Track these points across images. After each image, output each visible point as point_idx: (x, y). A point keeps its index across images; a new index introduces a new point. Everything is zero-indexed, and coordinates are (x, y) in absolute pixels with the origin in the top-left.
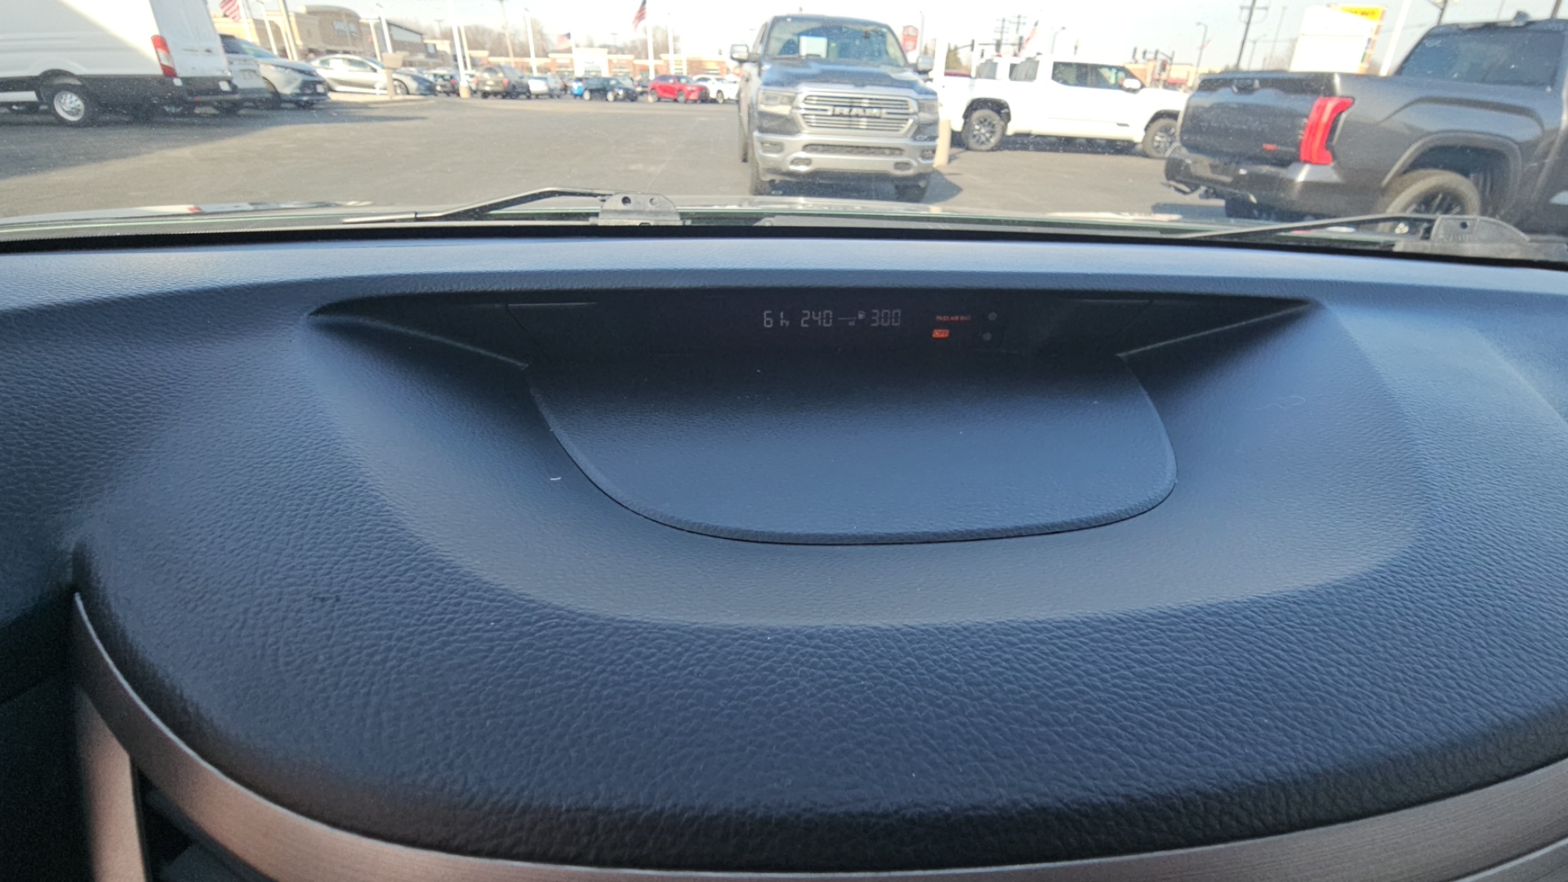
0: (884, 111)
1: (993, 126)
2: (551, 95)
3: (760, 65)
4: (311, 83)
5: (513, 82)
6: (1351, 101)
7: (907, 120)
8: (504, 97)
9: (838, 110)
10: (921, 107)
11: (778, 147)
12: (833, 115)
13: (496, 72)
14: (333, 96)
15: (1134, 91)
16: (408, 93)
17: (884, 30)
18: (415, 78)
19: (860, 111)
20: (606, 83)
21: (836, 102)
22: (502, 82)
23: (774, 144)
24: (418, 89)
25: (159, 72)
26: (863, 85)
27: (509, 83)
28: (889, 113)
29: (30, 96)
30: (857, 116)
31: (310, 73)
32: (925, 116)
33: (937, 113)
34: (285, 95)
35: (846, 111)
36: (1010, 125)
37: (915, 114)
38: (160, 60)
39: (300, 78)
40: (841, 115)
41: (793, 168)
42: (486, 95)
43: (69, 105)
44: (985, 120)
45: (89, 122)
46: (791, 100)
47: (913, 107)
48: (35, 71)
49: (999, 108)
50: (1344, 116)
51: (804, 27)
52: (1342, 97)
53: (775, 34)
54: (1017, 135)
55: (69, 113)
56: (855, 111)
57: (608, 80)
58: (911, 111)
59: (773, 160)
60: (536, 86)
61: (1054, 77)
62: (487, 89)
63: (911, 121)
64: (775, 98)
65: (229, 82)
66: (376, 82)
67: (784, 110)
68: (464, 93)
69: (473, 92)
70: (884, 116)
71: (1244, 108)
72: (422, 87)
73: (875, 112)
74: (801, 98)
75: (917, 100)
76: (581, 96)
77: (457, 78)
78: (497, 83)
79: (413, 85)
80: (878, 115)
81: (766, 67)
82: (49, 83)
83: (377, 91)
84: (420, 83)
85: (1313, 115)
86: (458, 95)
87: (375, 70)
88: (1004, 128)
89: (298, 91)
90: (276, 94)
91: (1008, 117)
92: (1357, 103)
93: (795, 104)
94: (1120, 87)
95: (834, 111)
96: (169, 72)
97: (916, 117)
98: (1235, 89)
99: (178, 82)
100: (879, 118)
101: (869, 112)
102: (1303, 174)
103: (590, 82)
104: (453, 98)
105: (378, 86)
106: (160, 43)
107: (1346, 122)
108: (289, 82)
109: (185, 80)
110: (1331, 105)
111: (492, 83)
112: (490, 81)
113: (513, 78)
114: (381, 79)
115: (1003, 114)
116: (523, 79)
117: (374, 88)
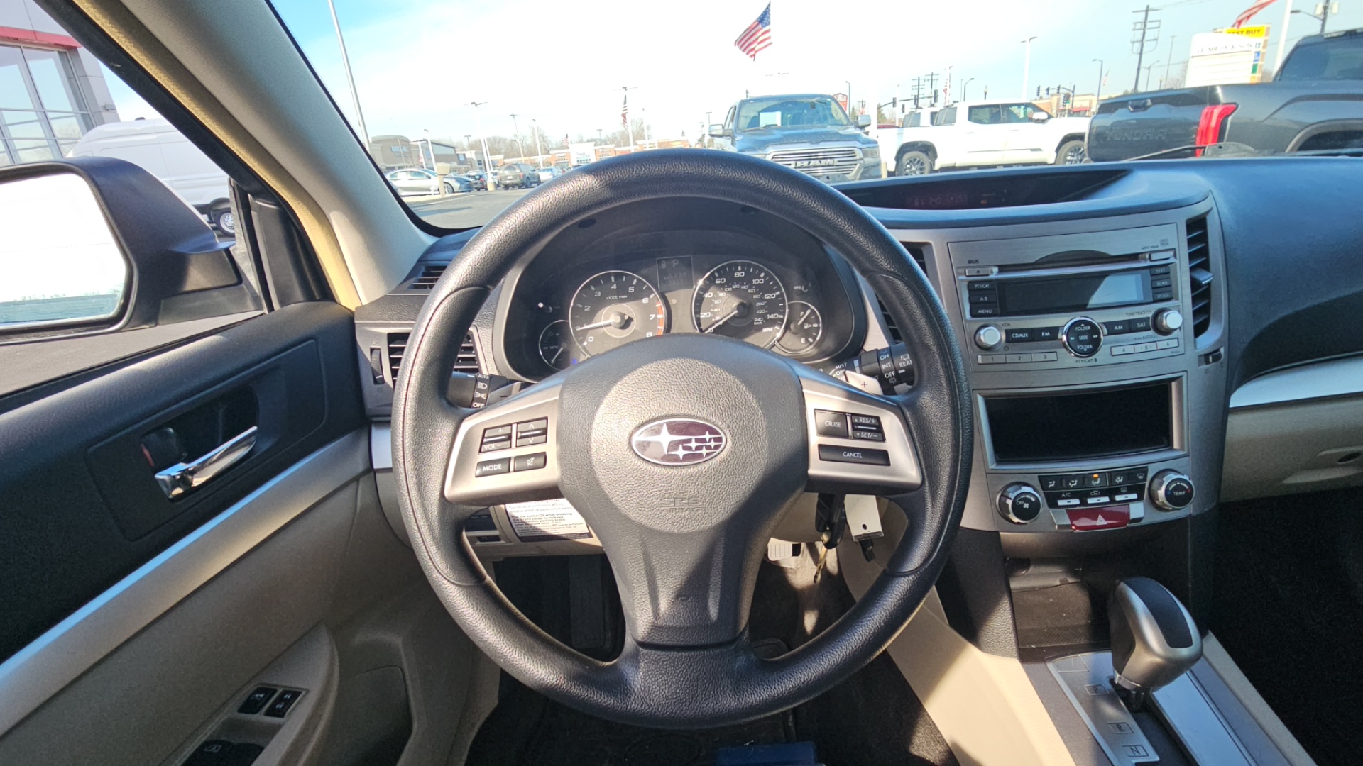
0: (836, 160)
1: (922, 164)
3: (733, 138)
5: (527, 175)
6: (1234, 106)
7: (856, 164)
8: (520, 187)
10: (865, 155)
13: (514, 169)
15: (1043, 121)
16: (454, 192)
17: (829, 100)
18: (458, 180)
19: (817, 163)
21: (798, 157)
22: (520, 176)
24: (460, 187)
27: (524, 175)
28: (839, 161)
30: (815, 166)
32: (869, 161)
33: (879, 157)
36: (937, 161)
37: (861, 159)
40: (802, 167)
42: (507, 187)
43: (231, 223)
44: (915, 160)
47: (859, 154)
48: (208, 200)
49: (928, 149)
50: (1230, 118)
51: (765, 105)
52: (1224, 104)
53: (743, 113)
54: (944, 168)
56: (813, 163)
58: (858, 157)
60: (545, 176)
61: (970, 119)
62: (508, 182)
63: (858, 165)
66: (430, 187)
68: (491, 187)
69: (497, 186)
70: (836, 163)
71: (1141, 123)
72: (463, 186)
75: (861, 149)
77: (485, 177)
78: (515, 177)
79: (456, 185)
80: (831, 163)
81: (739, 138)
82: (216, 209)
83: (432, 192)
84: (461, 184)
85: (1203, 123)
86: (486, 189)
87: (430, 178)
88: (932, 165)
91: (935, 156)
92: (1239, 107)
94: (1030, 120)
97: (862, 162)
98: (1132, 109)
100: (831, 166)
101: (823, 162)
104: (482, 192)
105: (432, 189)
107: (1232, 124)
110: (1216, 112)
111: (511, 177)
112: (509, 176)
113: (527, 172)
114: (435, 183)
115: (930, 153)
116: (534, 172)
117: (430, 191)
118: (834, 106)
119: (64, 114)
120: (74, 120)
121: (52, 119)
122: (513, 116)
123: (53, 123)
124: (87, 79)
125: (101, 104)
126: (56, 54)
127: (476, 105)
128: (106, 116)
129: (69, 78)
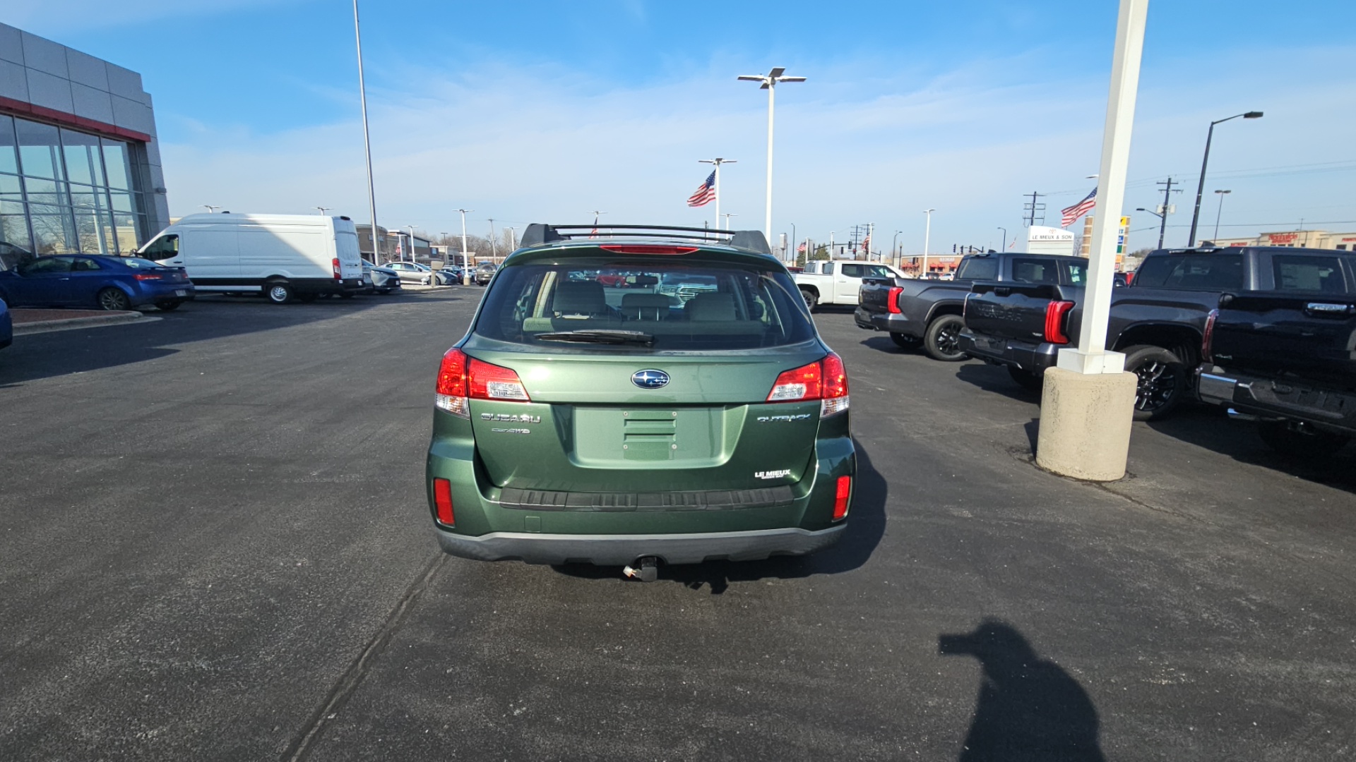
4: (393, 280)
14: (403, 287)
16: (440, 284)
18: (445, 275)
24: (447, 281)
25: (332, 276)
29: (259, 288)
31: (393, 274)
34: (378, 286)
36: (819, 299)
38: (334, 270)
39: (387, 277)
43: (279, 293)
45: (288, 302)
46: (676, 290)
48: (264, 275)
49: (812, 290)
50: (901, 294)
52: (898, 286)
54: (824, 304)
55: (277, 297)
61: (844, 272)
65: (362, 281)
66: (422, 278)
68: (466, 282)
72: (449, 280)
74: (680, 289)
79: (443, 279)
82: (270, 283)
83: (422, 283)
84: (448, 278)
85: (892, 294)
86: (462, 283)
87: (421, 270)
88: (817, 301)
89: (385, 284)
90: (374, 286)
91: (818, 295)
96: (338, 276)
99: (341, 282)
102: (891, 317)
104: (456, 288)
105: (424, 280)
106: (336, 263)
108: (381, 279)
109: (345, 281)
111: (487, 276)
112: (486, 274)
114: (425, 275)
115: (816, 293)
117: (421, 281)
119: (121, 192)
120: (128, 196)
121: (112, 193)
123: (112, 196)
124: (148, 167)
125: (155, 186)
126: (125, 144)
127: (464, 212)
128: (157, 197)
129: (132, 164)
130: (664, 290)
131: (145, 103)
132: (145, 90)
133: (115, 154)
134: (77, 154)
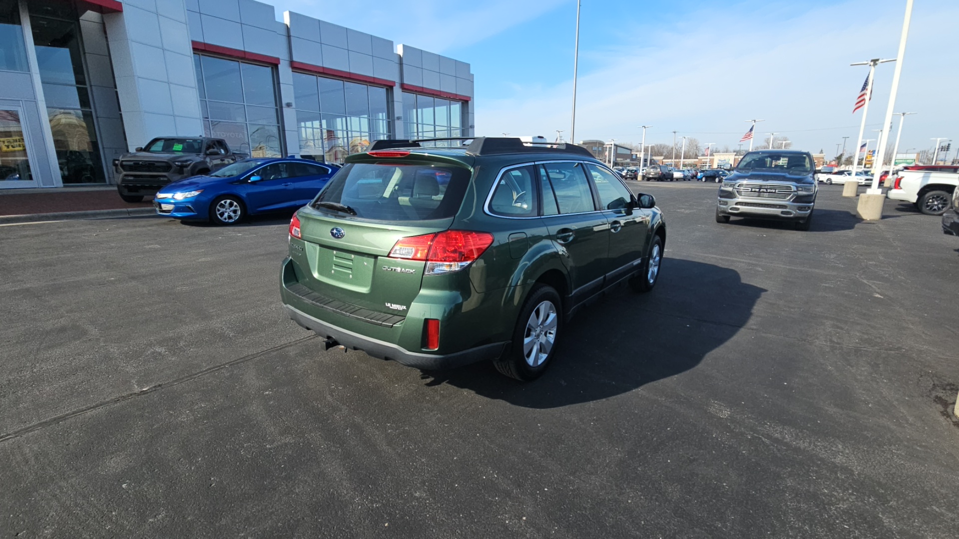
2: (684, 179)
5: (665, 173)
7: (790, 194)
8: (658, 181)
9: (753, 190)
11: (726, 203)
12: (751, 191)
13: (657, 169)
19: (765, 190)
20: (716, 173)
21: (753, 186)
22: (659, 173)
23: (724, 202)
26: (767, 180)
27: (662, 173)
28: (780, 191)
30: (763, 192)
32: (802, 193)
35: (757, 190)
37: (795, 192)
40: (755, 191)
41: (730, 211)
42: (649, 179)
46: (734, 185)
47: (794, 189)
53: (745, 160)
57: (718, 172)
58: (792, 190)
59: (724, 208)
60: (677, 175)
62: (651, 176)
63: (792, 195)
64: (728, 185)
67: (730, 189)
68: (639, 178)
69: (644, 177)
70: (777, 192)
73: (774, 191)
74: (738, 185)
75: (796, 186)
76: (701, 179)
78: (656, 174)
86: (637, 179)
93: (735, 187)
95: (752, 190)
97: (796, 193)
100: (774, 193)
101: (769, 191)
103: (708, 172)
104: (634, 182)
111: (653, 174)
112: (652, 172)
113: (665, 171)
116: (670, 172)
118: (807, 160)
122: (675, 132)
124: (468, 114)
125: (470, 125)
126: (460, 103)
127: (645, 127)
128: (470, 130)
129: (462, 113)
130: (725, 185)
131: (470, 80)
132: (472, 72)
133: (456, 108)
134: (441, 111)
